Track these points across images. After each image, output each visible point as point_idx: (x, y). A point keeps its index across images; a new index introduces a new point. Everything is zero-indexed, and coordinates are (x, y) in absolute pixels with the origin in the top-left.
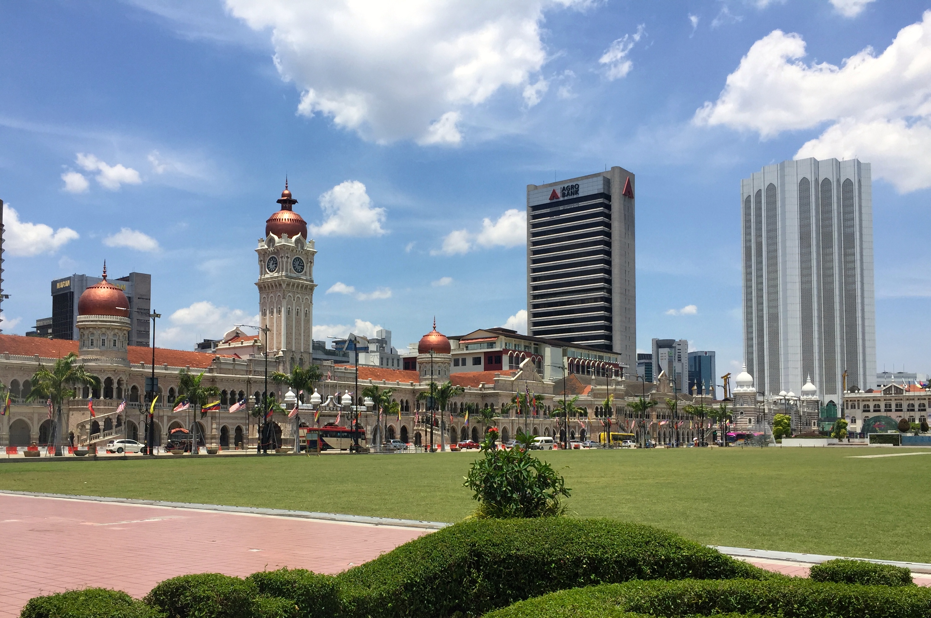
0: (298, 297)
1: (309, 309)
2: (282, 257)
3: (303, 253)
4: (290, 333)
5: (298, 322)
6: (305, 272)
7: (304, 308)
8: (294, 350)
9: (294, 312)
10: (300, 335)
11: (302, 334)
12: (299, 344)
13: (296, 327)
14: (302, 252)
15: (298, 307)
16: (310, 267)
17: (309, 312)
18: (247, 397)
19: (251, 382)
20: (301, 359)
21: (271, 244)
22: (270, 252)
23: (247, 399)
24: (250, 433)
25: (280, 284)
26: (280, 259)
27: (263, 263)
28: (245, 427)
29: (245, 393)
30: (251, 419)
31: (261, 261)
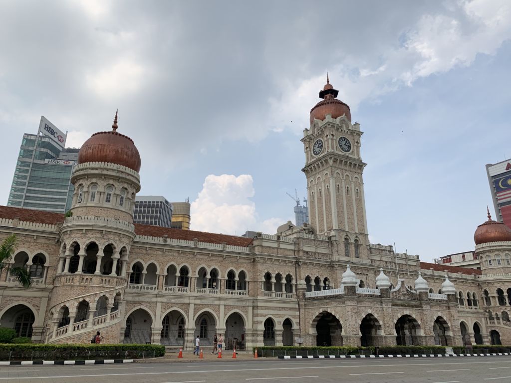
0: (347, 175)
1: (360, 189)
2: (327, 135)
3: (349, 133)
4: (342, 212)
5: (349, 200)
6: (353, 152)
7: (355, 187)
8: (347, 230)
9: (344, 190)
10: (353, 214)
11: (355, 214)
12: (353, 224)
13: (347, 205)
14: (347, 132)
15: (347, 186)
16: (358, 147)
17: (360, 191)
18: (296, 282)
19: (300, 264)
20: (356, 241)
21: (316, 130)
22: (315, 136)
23: (296, 285)
24: (301, 328)
25: (326, 161)
26: (325, 138)
27: (308, 149)
28: (295, 321)
29: (294, 277)
30: (302, 311)
31: (307, 148)
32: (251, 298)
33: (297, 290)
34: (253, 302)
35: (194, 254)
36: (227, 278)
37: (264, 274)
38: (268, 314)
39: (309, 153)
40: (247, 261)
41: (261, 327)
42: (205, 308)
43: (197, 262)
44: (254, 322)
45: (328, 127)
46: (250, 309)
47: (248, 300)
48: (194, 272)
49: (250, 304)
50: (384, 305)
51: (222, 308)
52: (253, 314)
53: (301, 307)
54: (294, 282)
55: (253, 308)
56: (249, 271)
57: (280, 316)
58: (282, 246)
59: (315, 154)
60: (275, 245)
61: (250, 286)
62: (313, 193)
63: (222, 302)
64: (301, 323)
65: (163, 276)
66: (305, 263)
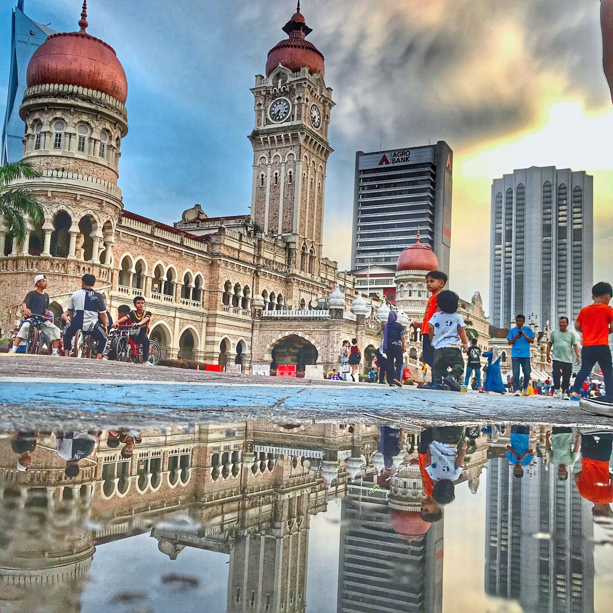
0: (313, 161)
1: (322, 182)
2: (299, 98)
3: (321, 100)
4: (304, 211)
5: (312, 197)
7: (318, 180)
9: (309, 182)
10: (313, 216)
12: (312, 229)
13: (309, 204)
15: (312, 176)
16: (327, 123)
17: (322, 187)
18: (252, 297)
19: (259, 273)
20: (311, 251)
21: (280, 81)
22: (277, 91)
23: (252, 300)
24: (253, 353)
25: (295, 138)
26: (296, 101)
27: (262, 107)
28: (248, 343)
29: (251, 290)
30: (256, 332)
31: (260, 104)
32: (206, 312)
33: (252, 306)
34: (208, 317)
35: (150, 245)
36: (183, 283)
37: (224, 283)
38: (225, 334)
39: (263, 114)
40: (205, 264)
41: (217, 349)
42: (158, 320)
43: (154, 256)
44: (207, 343)
45: (304, 85)
46: (204, 324)
47: (202, 314)
48: (150, 270)
49: (205, 319)
50: (359, 332)
51: (177, 320)
52: (207, 332)
53: (255, 328)
54: (250, 296)
55: (207, 324)
56: (205, 276)
57: (235, 337)
58: (244, 248)
59: (272, 118)
60: (236, 246)
61: (205, 296)
62: (262, 175)
63: (178, 314)
64: (254, 347)
65: (118, 270)
66: (265, 274)
